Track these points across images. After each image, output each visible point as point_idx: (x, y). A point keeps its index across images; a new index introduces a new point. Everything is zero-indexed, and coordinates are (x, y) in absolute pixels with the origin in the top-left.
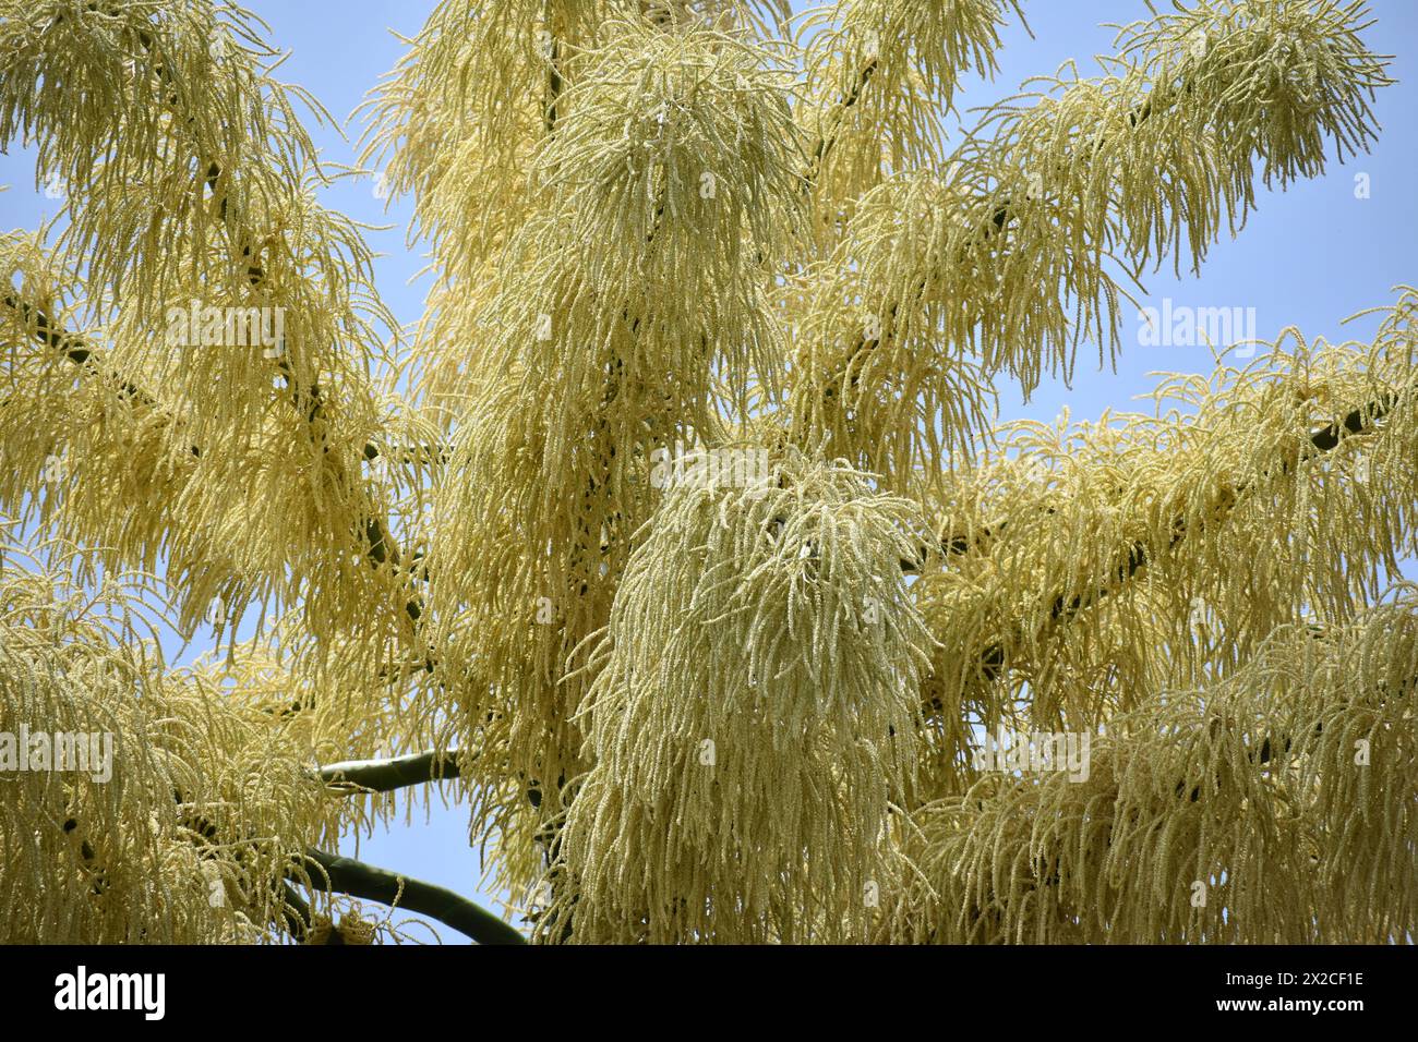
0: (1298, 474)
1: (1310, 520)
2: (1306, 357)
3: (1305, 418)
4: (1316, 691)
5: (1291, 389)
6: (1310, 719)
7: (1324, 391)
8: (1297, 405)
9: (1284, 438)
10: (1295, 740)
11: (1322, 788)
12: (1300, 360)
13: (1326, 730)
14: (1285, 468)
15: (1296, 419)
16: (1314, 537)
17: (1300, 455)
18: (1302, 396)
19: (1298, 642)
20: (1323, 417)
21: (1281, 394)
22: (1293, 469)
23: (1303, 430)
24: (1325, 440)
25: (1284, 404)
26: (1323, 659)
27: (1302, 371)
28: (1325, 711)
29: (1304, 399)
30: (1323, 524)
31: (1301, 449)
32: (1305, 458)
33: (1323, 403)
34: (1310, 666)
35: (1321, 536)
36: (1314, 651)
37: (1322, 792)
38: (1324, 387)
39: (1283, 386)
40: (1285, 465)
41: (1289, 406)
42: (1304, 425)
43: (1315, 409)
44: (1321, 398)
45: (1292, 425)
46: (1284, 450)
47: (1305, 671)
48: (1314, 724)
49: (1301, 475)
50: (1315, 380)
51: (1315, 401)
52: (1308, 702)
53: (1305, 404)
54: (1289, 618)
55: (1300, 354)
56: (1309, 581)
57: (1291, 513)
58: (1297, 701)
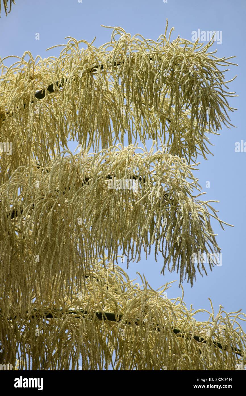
0: (29, 108)
1: (33, 126)
2: (33, 63)
3: (32, 86)
4: (33, 192)
5: (27, 75)
6: (30, 202)
7: (40, 76)
8: (29, 81)
9: (25, 94)
10: (24, 210)
11: (34, 228)
12: (31, 64)
13: (36, 207)
14: (25, 106)
15: (29, 87)
16: (36, 132)
17: (30, 101)
18: (31, 78)
19: (27, 173)
20: (40, 86)
21: (24, 77)
22: (28, 106)
23: (31, 91)
24: (40, 96)
25: (25, 81)
26: (36, 179)
27: (32, 68)
28: (36, 199)
29: (32, 79)
30: (39, 128)
31: (31, 99)
32: (32, 102)
33: (40, 81)
34: (31, 182)
35: (38, 132)
36: (32, 176)
37: (34, 230)
38: (40, 75)
39: (24, 74)
40: (25, 105)
41: (26, 82)
42: (32, 89)
43: (36, 83)
44: (39, 79)
45: (27, 89)
46: (24, 99)
47: (28, 184)
48: (31, 204)
49: (30, 109)
50: (36, 72)
51: (36, 80)
52: (30, 195)
53: (33, 81)
54: (26, 163)
55: (31, 62)
56: (33, 149)
57: (26, 123)
58: (25, 195)
